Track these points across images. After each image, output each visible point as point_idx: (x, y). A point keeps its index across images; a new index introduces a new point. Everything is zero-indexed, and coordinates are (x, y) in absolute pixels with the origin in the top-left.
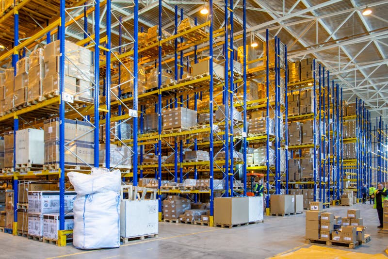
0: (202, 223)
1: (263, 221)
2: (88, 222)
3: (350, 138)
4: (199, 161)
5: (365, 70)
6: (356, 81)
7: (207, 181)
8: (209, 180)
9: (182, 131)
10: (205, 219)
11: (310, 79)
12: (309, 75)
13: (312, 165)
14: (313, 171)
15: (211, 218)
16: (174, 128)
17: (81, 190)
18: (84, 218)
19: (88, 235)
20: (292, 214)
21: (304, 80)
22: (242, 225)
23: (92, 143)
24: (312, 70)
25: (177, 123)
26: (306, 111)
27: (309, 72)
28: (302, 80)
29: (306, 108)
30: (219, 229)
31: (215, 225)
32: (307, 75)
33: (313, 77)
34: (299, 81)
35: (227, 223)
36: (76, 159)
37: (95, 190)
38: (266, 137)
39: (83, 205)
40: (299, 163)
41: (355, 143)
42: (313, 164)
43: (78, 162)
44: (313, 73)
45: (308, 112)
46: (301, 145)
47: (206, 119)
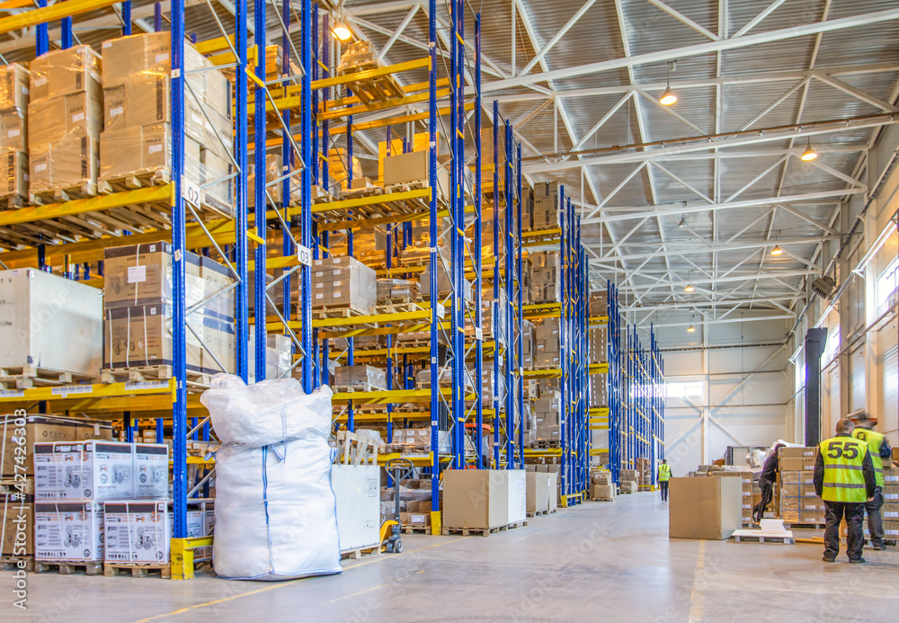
0: (409, 529)
1: (524, 524)
2: (275, 511)
3: (597, 363)
4: (373, 389)
5: (614, 225)
6: (601, 246)
7: (424, 433)
8: (430, 429)
9: (352, 315)
10: (418, 519)
11: (552, 228)
12: (551, 217)
13: (557, 413)
14: (560, 425)
15: (435, 516)
16: (329, 307)
17: (253, 432)
18: (266, 504)
19: (281, 543)
20: (545, 513)
21: (539, 230)
22: (501, 529)
23: (229, 319)
24: (556, 208)
25: (337, 294)
26: (545, 297)
27: (550, 213)
28: (535, 227)
29: (545, 291)
30: (458, 539)
31: (446, 532)
32: (548, 219)
33: (559, 223)
34: (530, 229)
35: (477, 525)
36: (201, 356)
37: (290, 433)
38: (493, 344)
39: (259, 471)
40: (528, 408)
41: (604, 375)
42: (560, 411)
43: (205, 365)
44: (558, 216)
45: (549, 298)
46: (533, 370)
47: (393, 292)
